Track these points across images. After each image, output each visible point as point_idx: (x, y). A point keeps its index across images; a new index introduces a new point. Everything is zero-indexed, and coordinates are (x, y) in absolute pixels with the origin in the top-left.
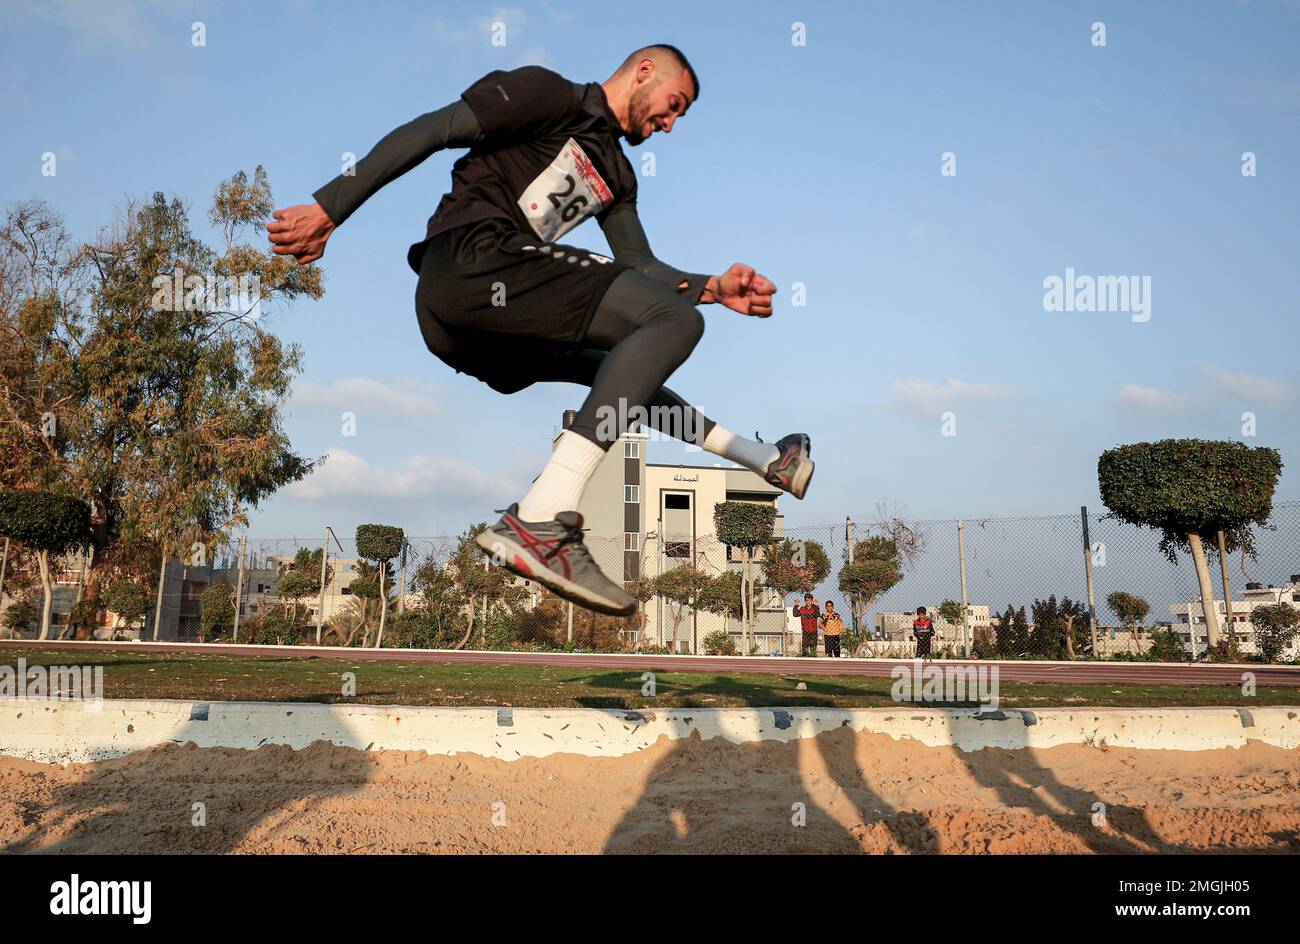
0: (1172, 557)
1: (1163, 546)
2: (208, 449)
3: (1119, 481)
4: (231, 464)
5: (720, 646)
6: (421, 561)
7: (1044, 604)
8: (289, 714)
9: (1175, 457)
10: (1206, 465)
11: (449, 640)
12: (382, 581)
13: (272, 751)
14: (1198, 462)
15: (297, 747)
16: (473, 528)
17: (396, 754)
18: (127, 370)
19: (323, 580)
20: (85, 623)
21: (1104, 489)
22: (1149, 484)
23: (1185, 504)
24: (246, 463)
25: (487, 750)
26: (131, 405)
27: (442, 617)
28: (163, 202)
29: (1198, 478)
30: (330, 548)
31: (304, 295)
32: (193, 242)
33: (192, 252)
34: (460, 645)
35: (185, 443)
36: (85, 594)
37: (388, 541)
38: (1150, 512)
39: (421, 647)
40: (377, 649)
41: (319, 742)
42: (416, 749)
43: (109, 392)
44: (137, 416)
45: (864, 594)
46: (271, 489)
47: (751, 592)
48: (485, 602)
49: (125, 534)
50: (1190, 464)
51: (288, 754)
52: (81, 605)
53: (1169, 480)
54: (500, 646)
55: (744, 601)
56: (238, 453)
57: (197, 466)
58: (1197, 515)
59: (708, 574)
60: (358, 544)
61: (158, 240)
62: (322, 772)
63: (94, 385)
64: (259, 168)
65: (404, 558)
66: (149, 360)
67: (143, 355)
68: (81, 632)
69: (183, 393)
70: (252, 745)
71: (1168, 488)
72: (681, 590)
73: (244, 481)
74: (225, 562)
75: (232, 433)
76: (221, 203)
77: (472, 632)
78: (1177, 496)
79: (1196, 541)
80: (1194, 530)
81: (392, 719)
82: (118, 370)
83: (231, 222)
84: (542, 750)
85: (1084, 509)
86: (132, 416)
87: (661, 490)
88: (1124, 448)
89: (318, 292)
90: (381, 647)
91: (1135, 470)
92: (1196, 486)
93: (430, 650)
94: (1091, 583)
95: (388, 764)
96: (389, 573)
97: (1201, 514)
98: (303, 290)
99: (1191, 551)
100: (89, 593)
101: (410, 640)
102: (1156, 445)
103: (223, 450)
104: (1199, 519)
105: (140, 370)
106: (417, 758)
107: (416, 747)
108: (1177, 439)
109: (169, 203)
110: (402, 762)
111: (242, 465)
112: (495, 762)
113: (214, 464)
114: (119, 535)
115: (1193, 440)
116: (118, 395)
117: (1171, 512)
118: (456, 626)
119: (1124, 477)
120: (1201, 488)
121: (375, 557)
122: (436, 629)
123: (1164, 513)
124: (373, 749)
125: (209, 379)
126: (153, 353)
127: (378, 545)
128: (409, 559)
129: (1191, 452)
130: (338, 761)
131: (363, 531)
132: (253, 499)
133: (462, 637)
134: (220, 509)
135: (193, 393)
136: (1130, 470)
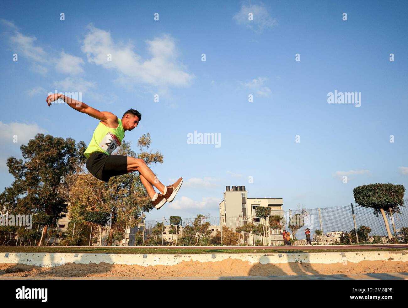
0: (378, 216)
1: (375, 213)
2: (136, 200)
3: (358, 196)
4: (141, 203)
5: (259, 243)
6: (186, 224)
7: (353, 230)
8: (96, 256)
9: (373, 189)
10: (382, 190)
11: (193, 244)
12: (176, 229)
13: (91, 264)
14: (380, 189)
15: (97, 264)
16: (198, 216)
17: (119, 265)
18: (117, 182)
19: (163, 230)
20: (109, 242)
21: (355, 198)
22: (367, 196)
23: (377, 201)
24: (144, 202)
25: (141, 264)
26: (118, 190)
27: (191, 238)
28: (125, 143)
29: (380, 194)
30: (164, 222)
31: (159, 162)
32: (132, 151)
33: (132, 154)
34: (195, 245)
35: (130, 198)
36: (109, 235)
37: (177, 220)
38: (368, 204)
39: (186, 246)
40: (176, 246)
41: (102, 262)
42: (124, 264)
43: (113, 187)
44: (120, 192)
45: (294, 229)
46: (152, 209)
47: (266, 229)
48: (201, 234)
49: (118, 220)
50: (377, 190)
51: (95, 265)
52: (108, 238)
53: (372, 195)
54: (205, 245)
55: (264, 231)
56: (142, 200)
57: (133, 204)
58: (381, 204)
59: (255, 225)
60: (170, 221)
61: (124, 152)
62: (101, 269)
63: (110, 186)
64: (148, 133)
65: (182, 224)
66: (122, 179)
67: (121, 178)
68: (109, 244)
69: (131, 186)
70: (87, 263)
71: (372, 197)
72: (248, 229)
73: (145, 207)
74: (149, 227)
75: (141, 195)
76: (140, 142)
77: (198, 241)
78: (375, 199)
79: (382, 210)
80: (382, 208)
81: (119, 257)
82: (115, 182)
83: (142, 146)
84: (154, 264)
85: (352, 204)
86: (118, 193)
87: (251, 205)
88: (359, 187)
89: (162, 162)
90: (177, 246)
91: (363, 193)
92: (380, 196)
93: (188, 246)
94: (355, 223)
95: (117, 267)
96: (178, 227)
97: (382, 203)
98: (159, 161)
99: (382, 214)
100: (111, 235)
101: (183, 244)
102: (368, 186)
103: (139, 199)
104: (382, 205)
105: (120, 182)
106: (124, 266)
107: (124, 263)
108: (373, 184)
109: (126, 143)
110: (120, 267)
111: (143, 203)
112: (142, 267)
113: (137, 203)
114: (117, 221)
115: (378, 184)
116: (115, 188)
117: (374, 203)
118: (194, 240)
119: (360, 195)
120: (381, 197)
121: (174, 224)
122: (189, 241)
123: (372, 204)
124: (114, 264)
125: (136, 183)
126: (123, 178)
127: (175, 221)
128: (183, 224)
129: (377, 187)
130: (105, 266)
131: (171, 217)
132: (148, 211)
133: (196, 243)
134: (139, 214)
135: (133, 186)
136: (361, 193)
